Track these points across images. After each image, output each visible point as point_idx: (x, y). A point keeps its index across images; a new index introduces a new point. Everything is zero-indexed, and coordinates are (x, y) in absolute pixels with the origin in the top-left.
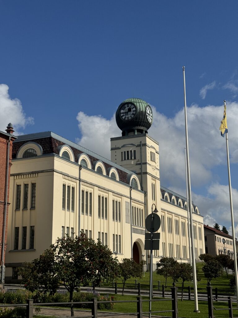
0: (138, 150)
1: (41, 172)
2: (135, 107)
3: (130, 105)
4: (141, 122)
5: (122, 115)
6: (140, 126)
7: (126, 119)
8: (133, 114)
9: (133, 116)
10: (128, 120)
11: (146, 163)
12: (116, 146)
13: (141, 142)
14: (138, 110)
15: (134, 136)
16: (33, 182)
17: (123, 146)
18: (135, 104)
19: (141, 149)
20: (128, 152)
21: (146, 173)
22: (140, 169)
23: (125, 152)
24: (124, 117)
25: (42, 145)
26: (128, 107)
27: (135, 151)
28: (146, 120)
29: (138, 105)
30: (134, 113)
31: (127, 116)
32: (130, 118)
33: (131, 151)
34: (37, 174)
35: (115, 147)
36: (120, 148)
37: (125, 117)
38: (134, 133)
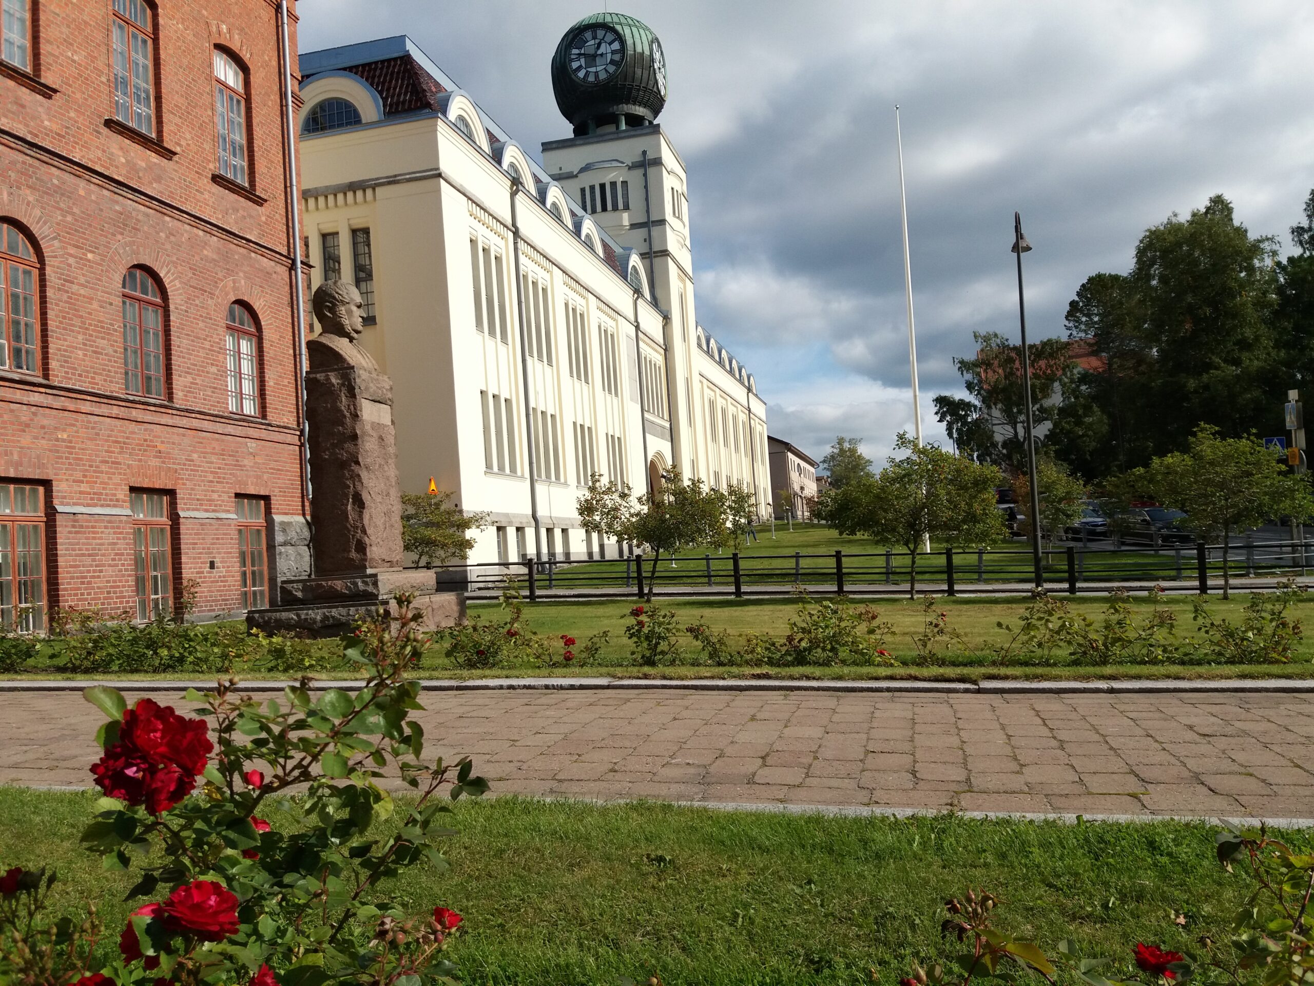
0: (634, 179)
1: (389, 183)
2: (620, 38)
3: (600, 33)
4: (638, 90)
5: (575, 65)
6: (634, 104)
7: (591, 78)
8: (612, 62)
9: (611, 69)
10: (598, 84)
11: (662, 222)
12: (561, 169)
13: (644, 153)
14: (630, 52)
15: (618, 136)
16: (359, 223)
17: (586, 169)
18: (618, 28)
19: (645, 175)
20: (602, 186)
21: (665, 253)
22: (645, 240)
23: (592, 188)
24: (581, 74)
25: (377, 86)
26: (594, 38)
27: (625, 183)
28: (651, 83)
29: (627, 31)
30: (617, 57)
31: (593, 69)
32: (603, 76)
33: (613, 184)
34: (369, 192)
35: (558, 172)
36: (576, 176)
37: (587, 74)
38: (618, 128)
